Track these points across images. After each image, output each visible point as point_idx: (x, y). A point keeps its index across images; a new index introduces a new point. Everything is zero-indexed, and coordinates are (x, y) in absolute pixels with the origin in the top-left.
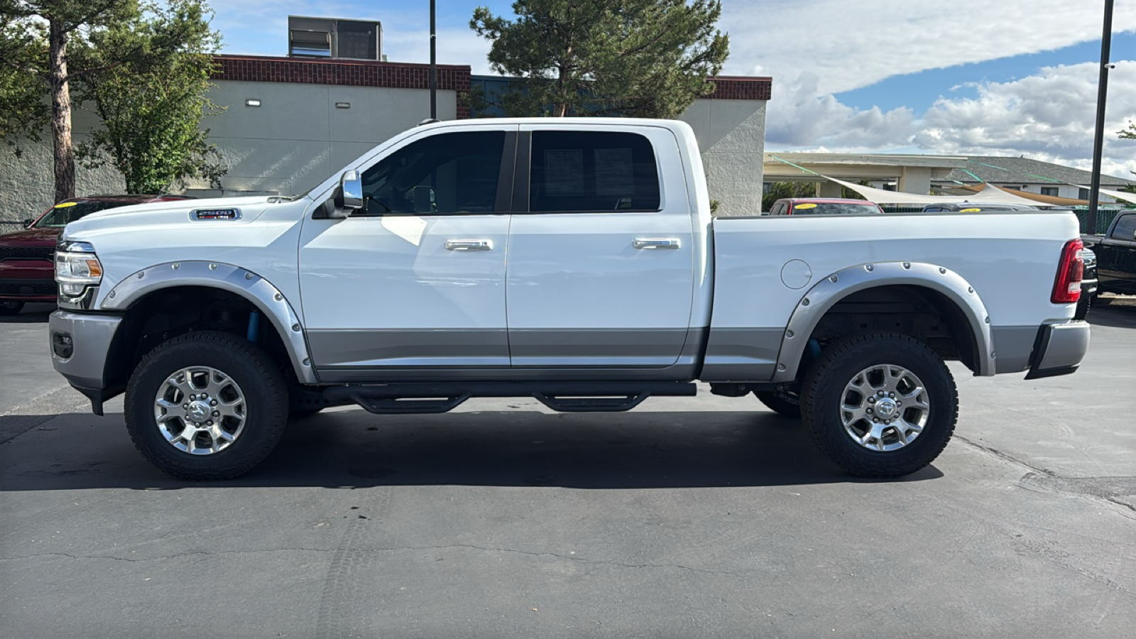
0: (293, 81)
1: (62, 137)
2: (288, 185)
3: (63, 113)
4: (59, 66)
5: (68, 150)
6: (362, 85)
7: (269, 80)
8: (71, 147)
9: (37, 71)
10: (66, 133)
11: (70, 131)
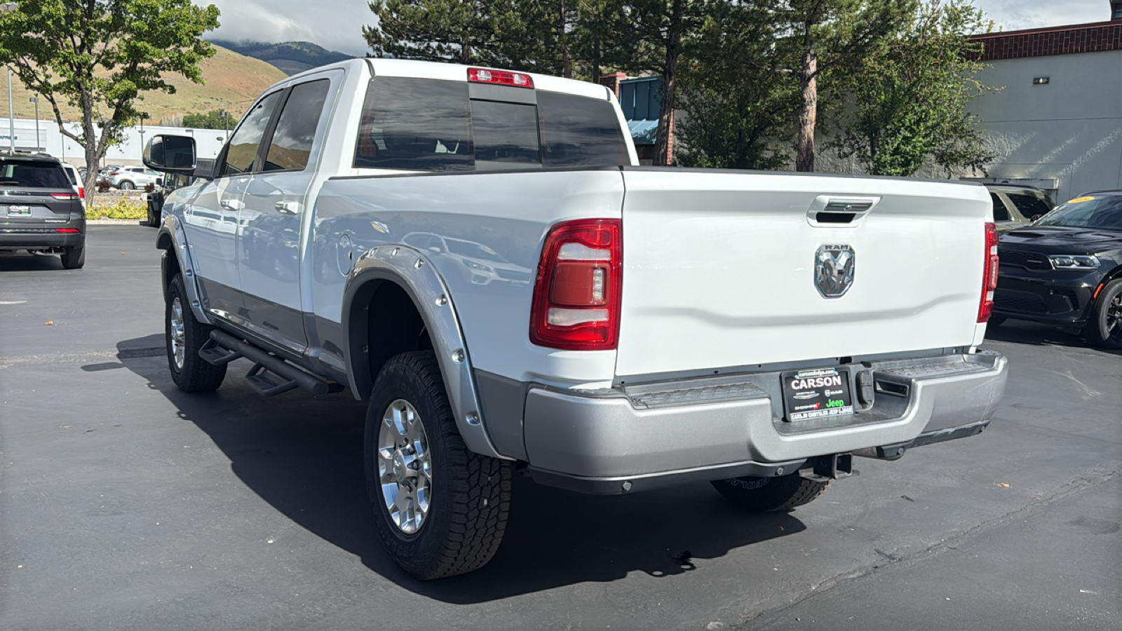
0: (1088, 51)
1: (805, 129)
2: (1070, 172)
3: (808, 107)
4: (808, 64)
5: (808, 142)
7: (1061, 53)
8: (812, 139)
9: (791, 71)
10: (808, 126)
11: (813, 124)
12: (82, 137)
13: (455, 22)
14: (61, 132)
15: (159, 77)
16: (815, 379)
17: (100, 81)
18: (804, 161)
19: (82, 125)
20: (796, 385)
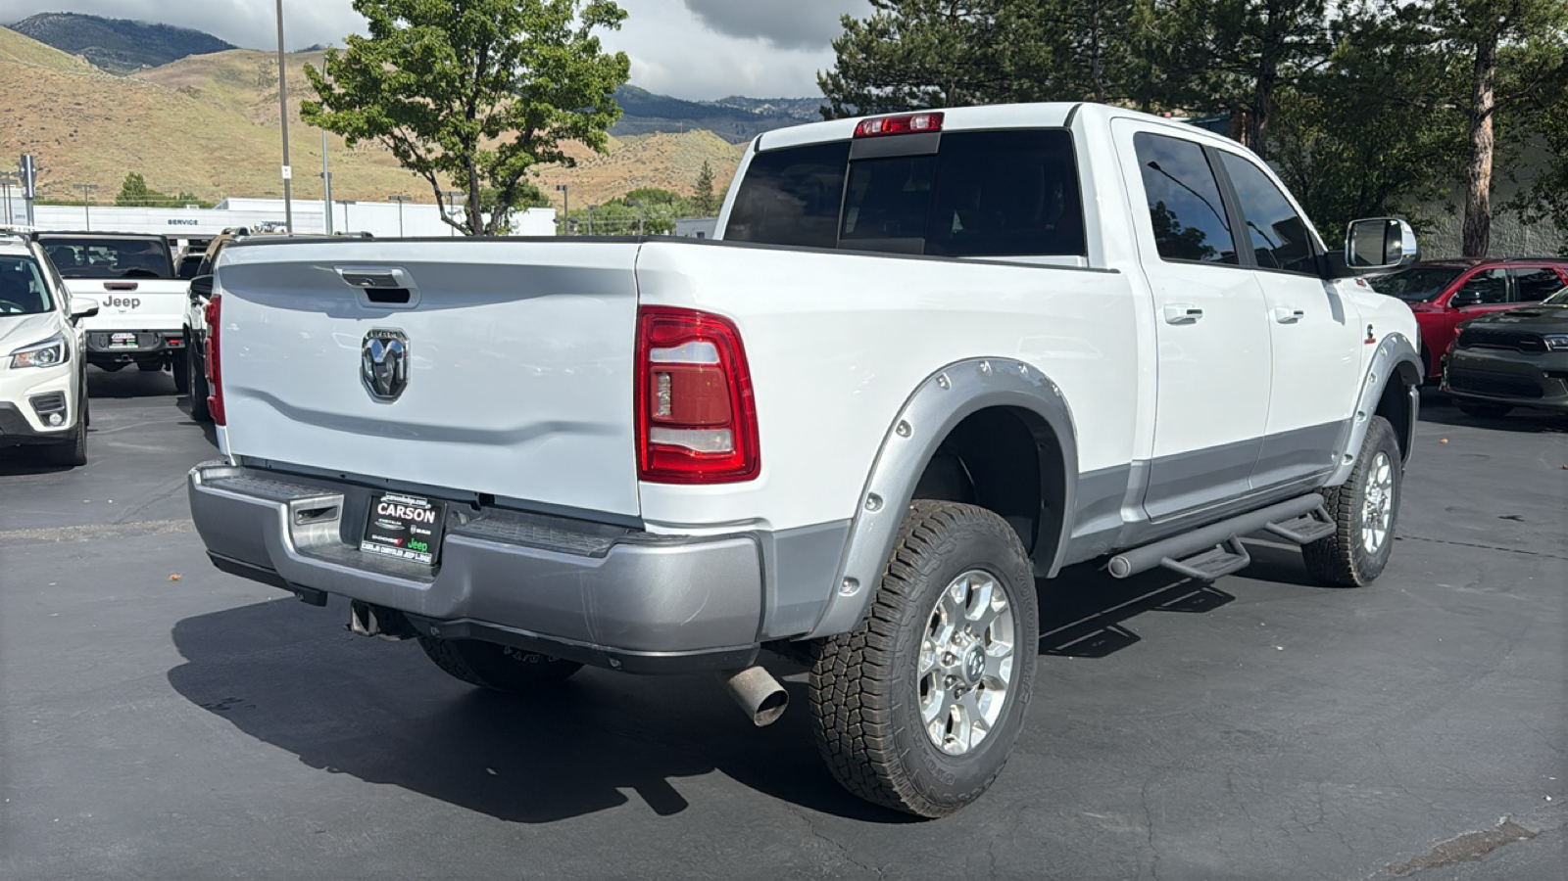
1: (1476, 185)
3: (1481, 155)
4: (1481, 96)
5: (1482, 203)
8: (1487, 199)
9: (1454, 107)
10: (1482, 181)
11: (1488, 178)
12: (464, 226)
13: (945, 59)
14: (442, 219)
15: (557, 147)
16: (406, 507)
17: (485, 156)
18: (1476, 230)
19: (465, 210)
20: (383, 509)
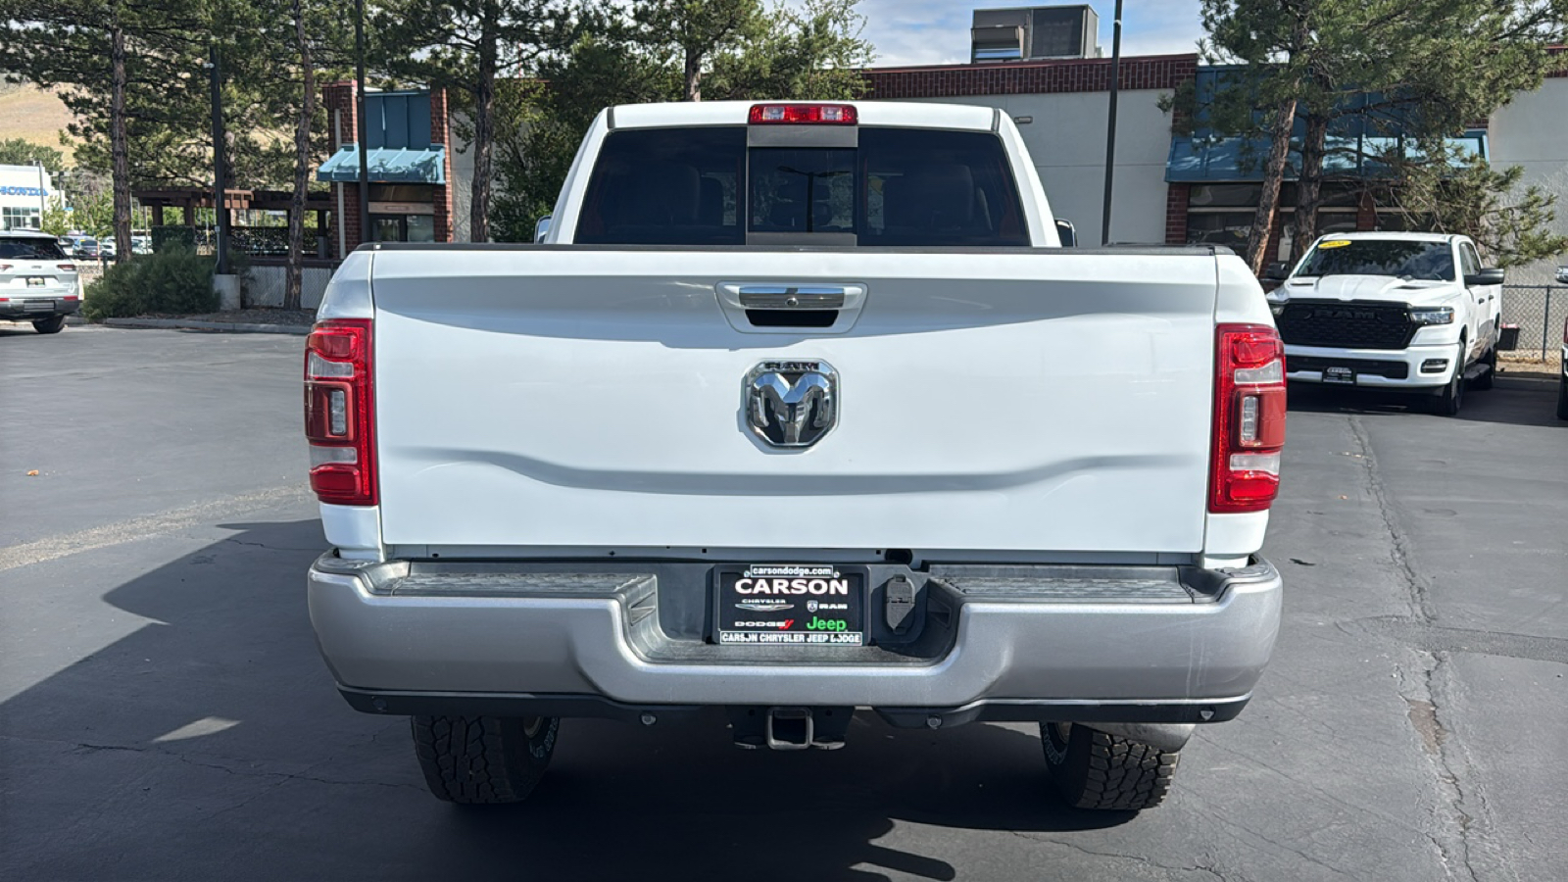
6: (1049, 91)
16: (790, 580)
20: (745, 586)
